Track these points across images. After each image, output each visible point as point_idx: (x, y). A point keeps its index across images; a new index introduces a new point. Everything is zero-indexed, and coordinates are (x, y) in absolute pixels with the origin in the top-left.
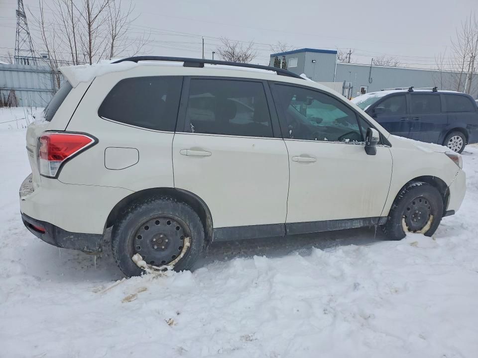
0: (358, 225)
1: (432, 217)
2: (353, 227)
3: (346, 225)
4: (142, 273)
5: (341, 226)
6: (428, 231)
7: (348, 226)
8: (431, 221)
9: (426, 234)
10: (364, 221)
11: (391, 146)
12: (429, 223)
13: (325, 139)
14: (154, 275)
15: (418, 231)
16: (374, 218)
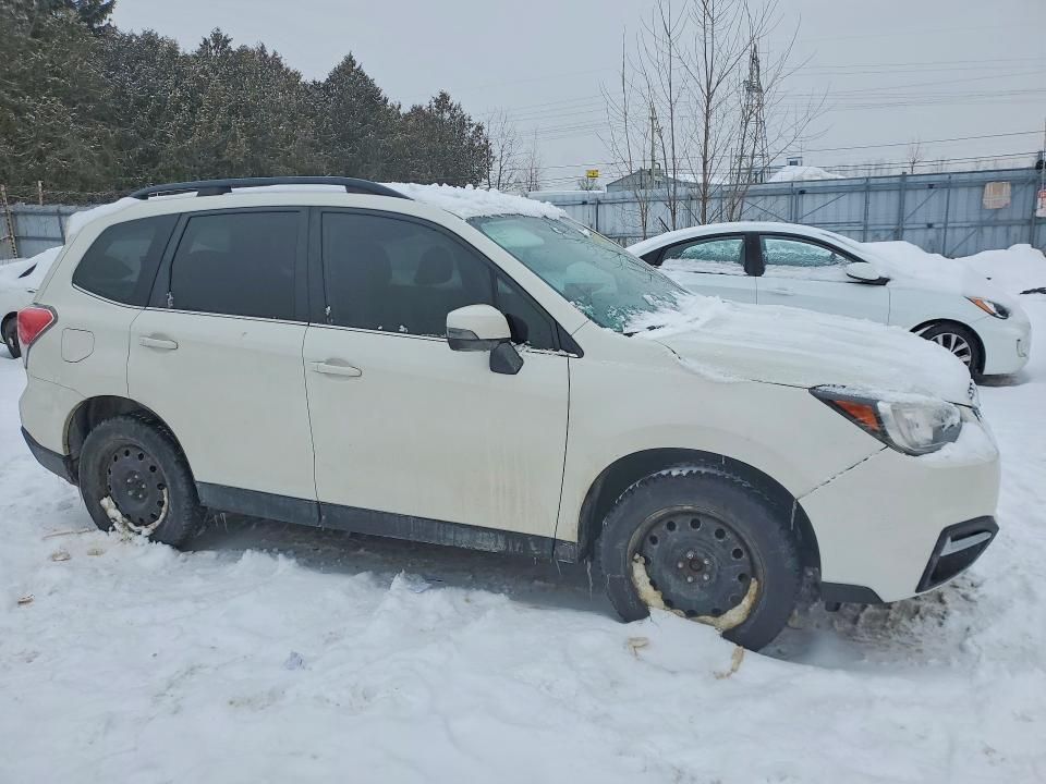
0: (490, 545)
1: (754, 585)
2: (477, 548)
3: (459, 537)
4: (111, 528)
5: (444, 538)
6: (738, 627)
7: (464, 541)
8: (753, 598)
9: (729, 635)
10: (506, 539)
11: (580, 354)
12: (746, 602)
13: (402, 328)
14: (123, 537)
15: (702, 618)
16: (539, 540)
